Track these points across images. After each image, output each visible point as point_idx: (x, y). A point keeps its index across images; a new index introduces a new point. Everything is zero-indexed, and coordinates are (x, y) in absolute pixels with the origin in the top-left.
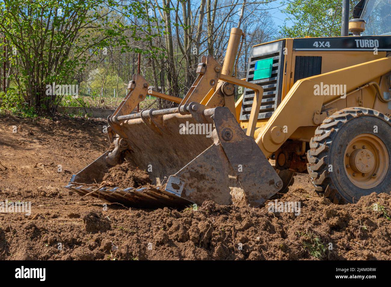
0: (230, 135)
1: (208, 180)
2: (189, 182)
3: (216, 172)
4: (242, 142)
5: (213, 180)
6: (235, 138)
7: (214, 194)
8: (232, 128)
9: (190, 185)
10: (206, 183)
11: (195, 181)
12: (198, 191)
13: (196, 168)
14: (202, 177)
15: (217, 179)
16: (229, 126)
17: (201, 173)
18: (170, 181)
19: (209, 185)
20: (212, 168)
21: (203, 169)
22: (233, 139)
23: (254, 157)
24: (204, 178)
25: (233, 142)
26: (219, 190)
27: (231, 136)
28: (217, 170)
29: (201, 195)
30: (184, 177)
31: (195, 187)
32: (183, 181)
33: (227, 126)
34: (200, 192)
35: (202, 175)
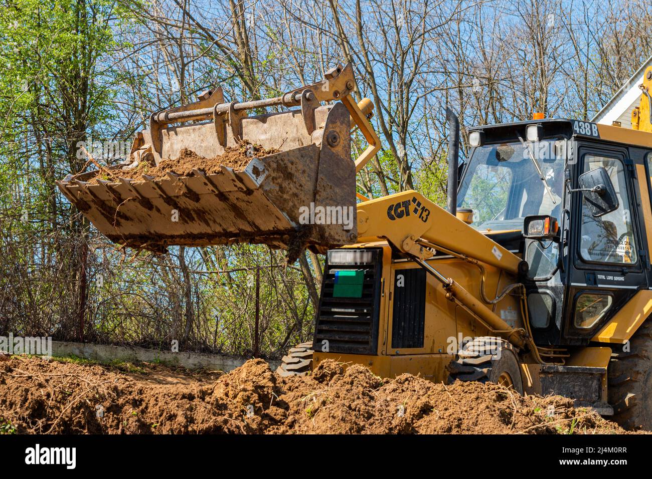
0: (336, 141)
1: (295, 183)
2: (274, 175)
3: (307, 178)
4: (343, 160)
5: (301, 186)
6: (339, 149)
7: (296, 203)
8: (341, 136)
9: (273, 179)
10: (291, 185)
11: (280, 177)
12: (279, 190)
13: (286, 162)
14: (289, 176)
15: (306, 187)
16: (340, 132)
17: (290, 170)
18: (253, 162)
19: (294, 190)
20: (304, 172)
21: (294, 167)
22: (336, 149)
23: (345, 186)
24: (291, 179)
25: (334, 151)
26: (303, 201)
27: (336, 143)
28: (308, 176)
29: (281, 197)
30: (270, 166)
31: (278, 184)
32: (268, 170)
33: (338, 130)
34: (282, 192)
35: (290, 173)
